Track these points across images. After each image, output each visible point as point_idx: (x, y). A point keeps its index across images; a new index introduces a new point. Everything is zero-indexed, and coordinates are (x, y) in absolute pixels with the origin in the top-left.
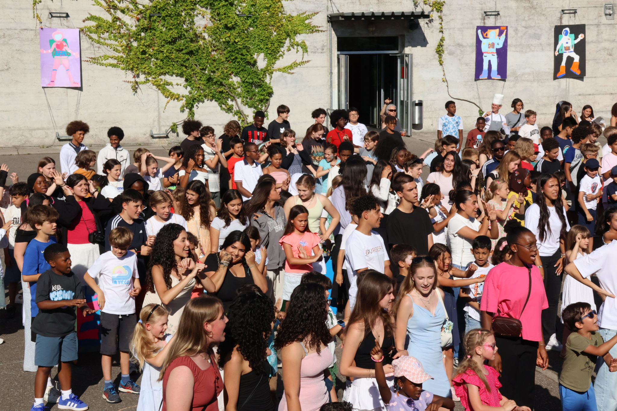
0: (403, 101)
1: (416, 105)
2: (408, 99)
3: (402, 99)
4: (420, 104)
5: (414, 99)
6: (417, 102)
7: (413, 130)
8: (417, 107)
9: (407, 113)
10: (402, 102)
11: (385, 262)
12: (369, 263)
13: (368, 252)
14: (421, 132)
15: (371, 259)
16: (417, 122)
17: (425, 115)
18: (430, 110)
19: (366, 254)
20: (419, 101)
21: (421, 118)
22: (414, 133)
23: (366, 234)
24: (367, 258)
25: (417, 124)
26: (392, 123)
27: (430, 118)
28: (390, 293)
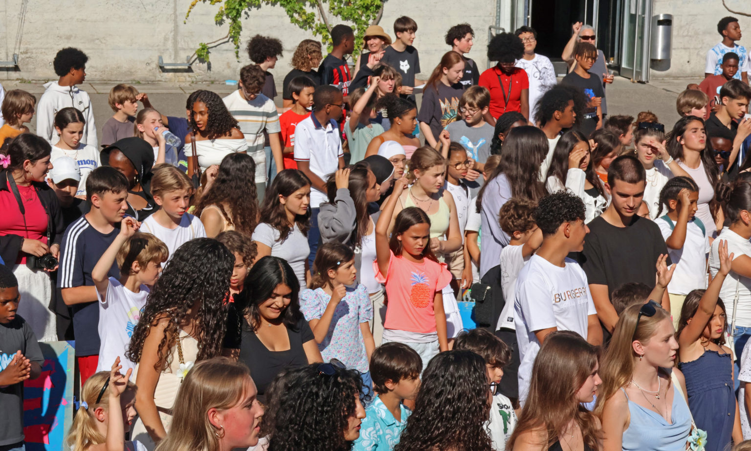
0: (635, 15)
1: (660, 23)
2: (644, 12)
3: (633, 12)
4: (667, 22)
5: (655, 13)
6: (661, 18)
7: (652, 71)
8: (661, 28)
9: (641, 38)
10: (633, 18)
11: (589, 316)
12: (558, 317)
13: (559, 298)
14: (668, 76)
15: (562, 312)
16: (660, 56)
17: (675, 42)
18: (685, 34)
19: (554, 302)
20: (665, 15)
21: (667, 48)
22: (654, 76)
23: (555, 264)
24: (555, 308)
25: (660, 60)
26: (588, 57)
27: (685, 49)
28: (594, 374)
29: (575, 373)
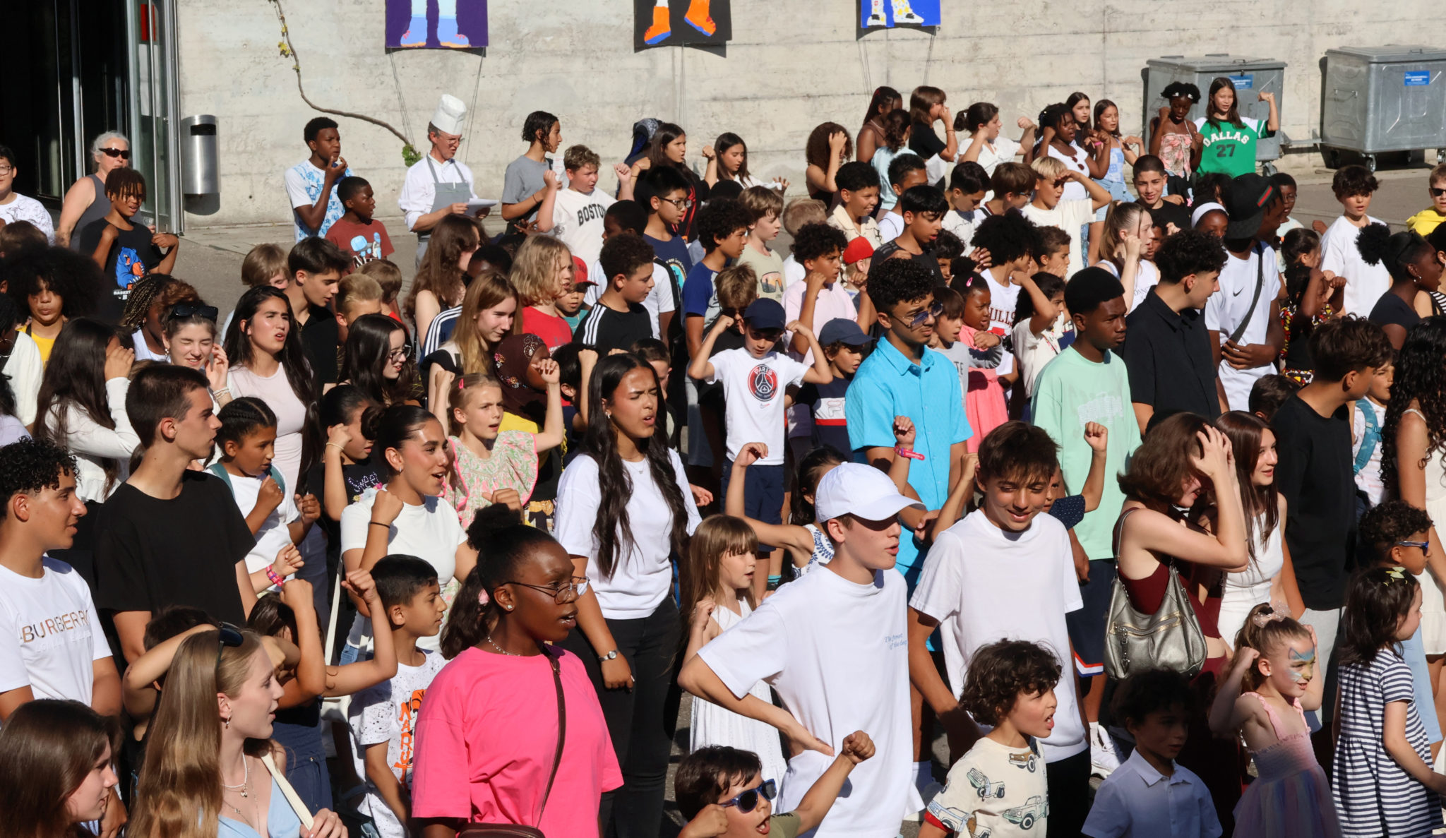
0: (150, 117)
1: (196, 130)
2: (165, 113)
3: (146, 112)
4: (208, 129)
5: (186, 113)
6: (197, 122)
7: (189, 216)
8: (198, 139)
9: (165, 157)
10: (146, 122)
11: (94, 663)
12: (32, 669)
13: (31, 633)
14: (216, 223)
15: (40, 659)
16: (199, 189)
17: (226, 163)
18: (240, 149)
19: (22, 642)
20: (203, 117)
21: (212, 175)
22: (192, 224)
23: (24, 573)
24: (25, 652)
25: (201, 196)
26: (129, 195)
27: (242, 174)
28: (102, 767)
29: (65, 767)
